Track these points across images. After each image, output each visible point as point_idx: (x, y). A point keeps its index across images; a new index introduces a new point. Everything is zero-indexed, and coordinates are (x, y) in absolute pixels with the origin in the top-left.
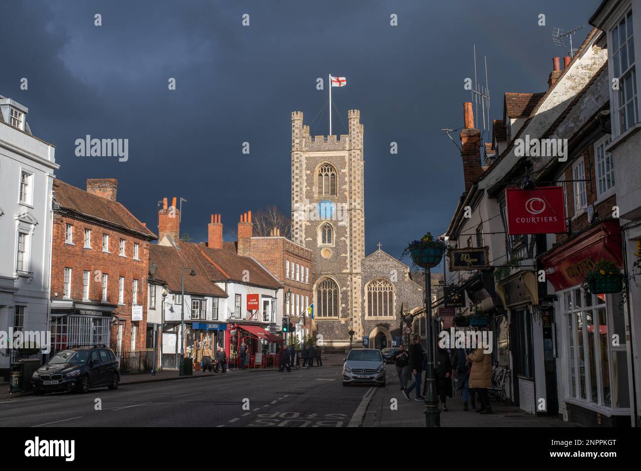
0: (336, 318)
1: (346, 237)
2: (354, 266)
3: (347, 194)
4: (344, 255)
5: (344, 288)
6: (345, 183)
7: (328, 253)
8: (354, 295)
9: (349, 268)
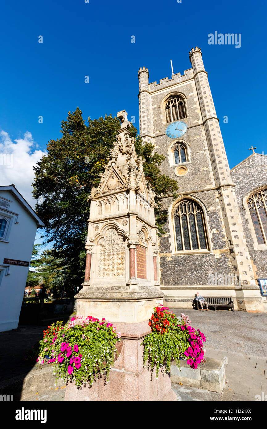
0: (206, 250)
1: (203, 150)
2: (221, 177)
3: (198, 111)
4: (204, 169)
5: (212, 208)
6: (195, 103)
7: (183, 171)
8: (229, 214)
9: (214, 182)
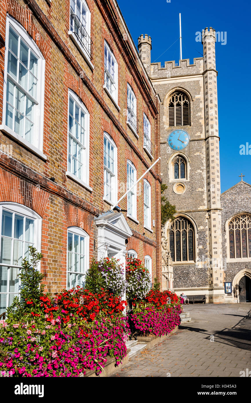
0: (192, 262)
1: (201, 170)
2: (212, 200)
3: (202, 121)
4: (200, 189)
5: (201, 227)
6: (200, 110)
7: (181, 188)
8: (213, 235)
9: (206, 204)
